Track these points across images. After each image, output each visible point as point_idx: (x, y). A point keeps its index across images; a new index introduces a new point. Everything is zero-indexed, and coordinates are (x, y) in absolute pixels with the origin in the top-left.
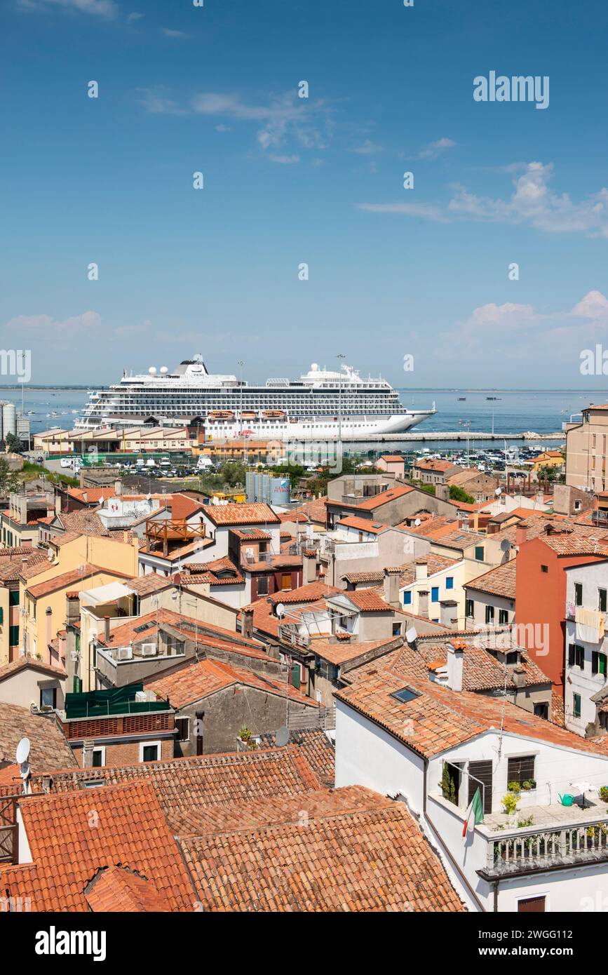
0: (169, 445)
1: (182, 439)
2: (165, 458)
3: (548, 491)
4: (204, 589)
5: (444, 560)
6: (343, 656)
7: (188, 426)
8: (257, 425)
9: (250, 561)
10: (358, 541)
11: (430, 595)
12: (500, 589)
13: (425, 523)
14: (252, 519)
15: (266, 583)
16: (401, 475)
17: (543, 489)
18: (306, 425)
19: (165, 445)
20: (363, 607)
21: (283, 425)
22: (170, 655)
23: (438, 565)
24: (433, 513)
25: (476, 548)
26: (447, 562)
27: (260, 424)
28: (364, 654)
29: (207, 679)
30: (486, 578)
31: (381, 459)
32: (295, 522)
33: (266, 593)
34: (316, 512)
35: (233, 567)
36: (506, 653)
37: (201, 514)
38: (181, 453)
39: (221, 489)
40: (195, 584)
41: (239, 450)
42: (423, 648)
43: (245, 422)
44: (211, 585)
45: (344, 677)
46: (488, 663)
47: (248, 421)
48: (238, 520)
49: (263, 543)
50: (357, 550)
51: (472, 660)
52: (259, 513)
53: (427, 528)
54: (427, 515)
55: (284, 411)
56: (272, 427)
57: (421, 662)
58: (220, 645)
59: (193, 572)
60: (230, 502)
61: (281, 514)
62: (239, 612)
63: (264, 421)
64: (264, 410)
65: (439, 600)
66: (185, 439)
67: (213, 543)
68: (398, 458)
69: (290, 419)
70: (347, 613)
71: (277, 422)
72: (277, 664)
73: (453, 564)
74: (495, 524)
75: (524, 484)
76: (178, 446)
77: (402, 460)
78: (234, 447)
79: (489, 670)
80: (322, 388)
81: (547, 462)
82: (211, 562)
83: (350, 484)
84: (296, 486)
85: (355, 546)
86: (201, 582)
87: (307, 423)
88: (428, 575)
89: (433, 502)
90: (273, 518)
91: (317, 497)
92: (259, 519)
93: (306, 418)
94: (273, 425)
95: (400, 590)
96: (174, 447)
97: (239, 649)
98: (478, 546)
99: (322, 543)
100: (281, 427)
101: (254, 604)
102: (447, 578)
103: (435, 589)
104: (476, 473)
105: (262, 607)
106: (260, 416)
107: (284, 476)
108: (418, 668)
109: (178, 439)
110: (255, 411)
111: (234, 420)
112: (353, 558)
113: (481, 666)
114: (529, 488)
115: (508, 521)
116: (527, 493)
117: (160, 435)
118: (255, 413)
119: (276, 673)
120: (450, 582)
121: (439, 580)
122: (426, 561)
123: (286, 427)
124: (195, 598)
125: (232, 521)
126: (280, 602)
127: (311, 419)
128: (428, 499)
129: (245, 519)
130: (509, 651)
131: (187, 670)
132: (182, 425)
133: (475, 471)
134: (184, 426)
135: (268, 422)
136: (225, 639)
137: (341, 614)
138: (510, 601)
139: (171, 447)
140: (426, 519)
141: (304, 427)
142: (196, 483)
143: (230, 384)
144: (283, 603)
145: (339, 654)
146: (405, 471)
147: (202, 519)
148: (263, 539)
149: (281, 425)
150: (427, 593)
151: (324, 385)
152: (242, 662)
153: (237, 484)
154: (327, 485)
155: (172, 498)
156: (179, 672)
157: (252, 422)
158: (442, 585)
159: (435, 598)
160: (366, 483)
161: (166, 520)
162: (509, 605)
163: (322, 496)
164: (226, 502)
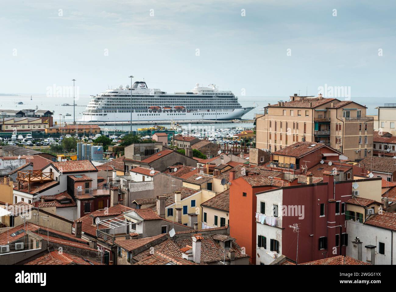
0: (31, 127)
1: (39, 124)
2: (29, 134)
3: (246, 152)
4: (53, 210)
5: (190, 191)
6: (134, 246)
7: (43, 116)
8: (171, 113)
9: (80, 193)
10: (142, 181)
11: (182, 210)
12: (221, 206)
13: (180, 170)
14: (81, 169)
15: (89, 206)
16: (166, 143)
17: (243, 151)
18: (195, 113)
19: (29, 128)
20: (145, 218)
21: (184, 113)
22: (32, 249)
23: (187, 193)
24: (184, 164)
25: (208, 183)
26: (191, 192)
27: (173, 113)
28: (146, 245)
29: (54, 262)
30: (213, 200)
31: (155, 134)
32: (106, 171)
33: (89, 212)
34: (118, 165)
35: (70, 197)
36: (224, 241)
37: (51, 167)
38: (39, 132)
39: (62, 152)
40: (47, 207)
41: (73, 130)
42: (179, 240)
43: (166, 112)
44: (57, 208)
45: (134, 258)
46: (214, 247)
47: (167, 111)
48: (73, 170)
49: (87, 183)
50: (141, 186)
51: (206, 246)
52: (85, 166)
53: (180, 173)
54: (181, 166)
55: (184, 106)
56: (179, 114)
57: (177, 248)
58: (62, 242)
59: (47, 201)
60: (68, 160)
61: (98, 167)
62: (74, 223)
63: (175, 111)
64: (175, 106)
65: (188, 213)
66: (41, 124)
67: (58, 184)
68: (164, 134)
69: (187, 110)
70: (135, 222)
71: (181, 112)
72: (95, 252)
73: (195, 193)
74: (218, 170)
75: (234, 149)
76: (37, 128)
77: (166, 135)
78: (70, 128)
79: (215, 251)
80: (202, 95)
81: (245, 136)
82: (57, 195)
83: (137, 149)
84: (107, 150)
85: (141, 184)
86: (51, 206)
87: (195, 112)
88: (182, 199)
89: (184, 158)
90: (93, 169)
91: (118, 156)
92: (85, 169)
93: (194, 110)
94: (179, 113)
95: (166, 208)
96: (34, 129)
97: (73, 244)
98: (209, 182)
99: (122, 182)
100: (183, 114)
101: (82, 218)
102: (192, 201)
103: (185, 208)
104: (207, 142)
105: (87, 219)
106: (173, 109)
107: (99, 145)
108: (176, 252)
109: (37, 124)
110: (171, 106)
111: (160, 111)
112: (139, 191)
113: (211, 249)
114: (236, 151)
115: (225, 168)
116: (235, 153)
117: (26, 122)
118: (170, 107)
119: (95, 257)
120: (193, 203)
121: (187, 201)
122: (180, 192)
123: (185, 114)
124: (47, 215)
125: (69, 170)
126: (98, 217)
127: (197, 110)
128: (181, 157)
129: (77, 169)
130: (226, 240)
131: (43, 258)
132: (39, 116)
133: (206, 141)
134: (40, 116)
135: (177, 112)
136: (65, 239)
137: (133, 223)
138: (226, 213)
139: (33, 129)
140: (180, 168)
141: (194, 114)
142: (47, 149)
143: (159, 93)
144: (99, 217)
145: (132, 245)
146: (168, 141)
147: (51, 170)
148: (87, 181)
149: (183, 113)
150: (181, 209)
151: (203, 94)
152: (75, 252)
153: (72, 149)
154: (124, 149)
155: (33, 158)
156: (38, 259)
157: (169, 112)
158: (189, 205)
159: (185, 212)
160: (146, 148)
161: (30, 171)
162: (226, 215)
163: (121, 156)
164: (66, 160)
